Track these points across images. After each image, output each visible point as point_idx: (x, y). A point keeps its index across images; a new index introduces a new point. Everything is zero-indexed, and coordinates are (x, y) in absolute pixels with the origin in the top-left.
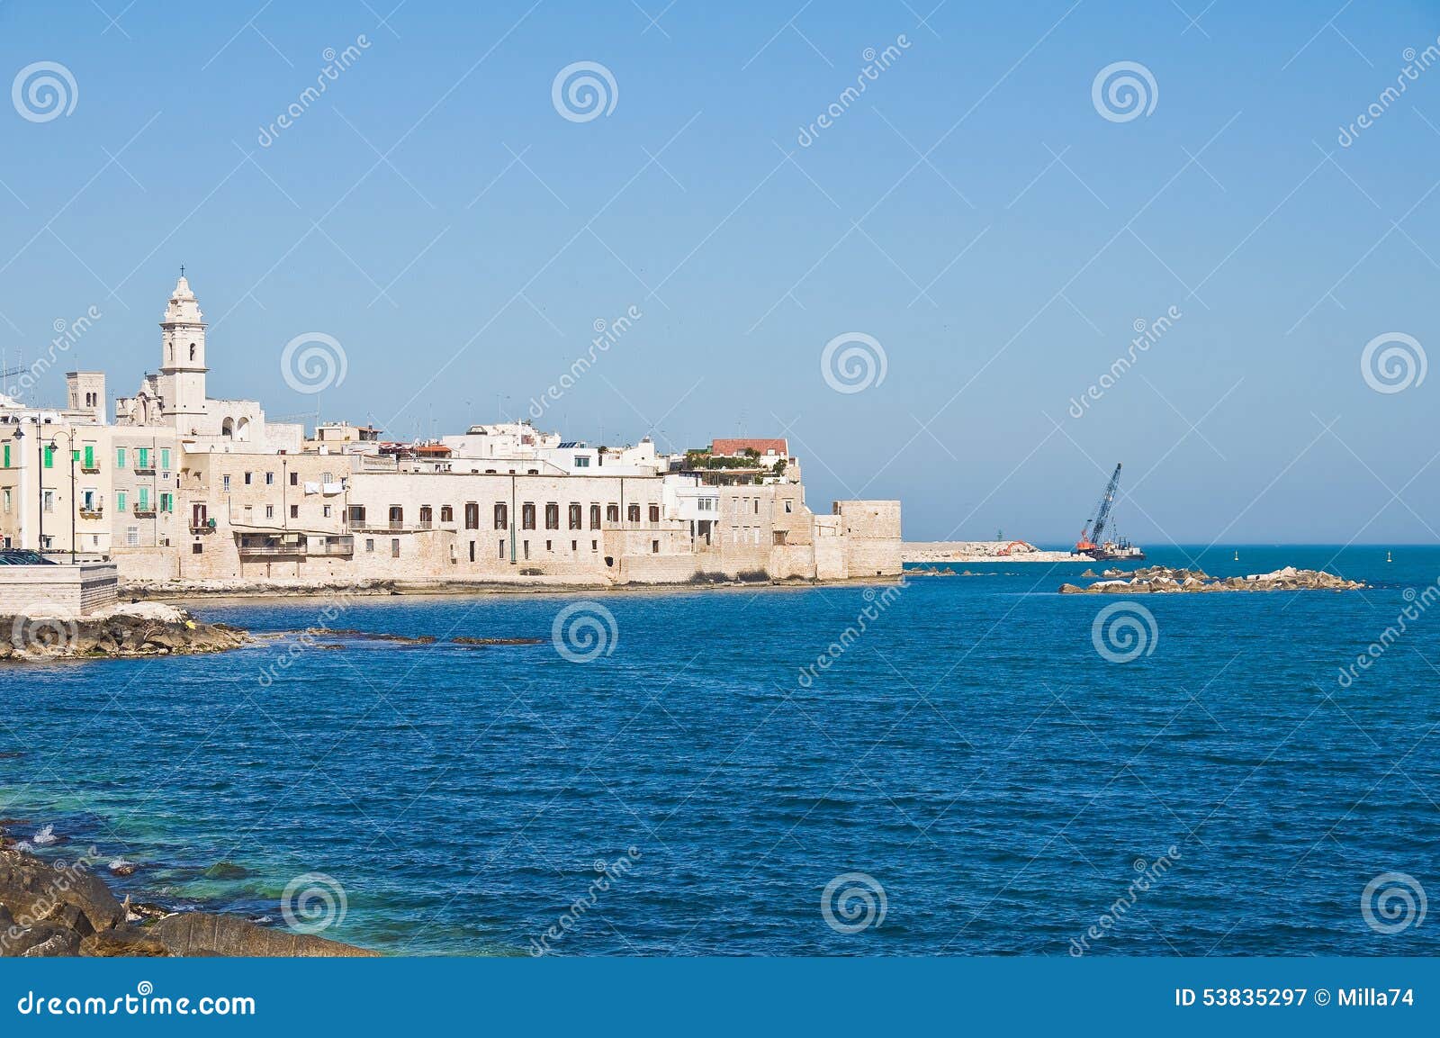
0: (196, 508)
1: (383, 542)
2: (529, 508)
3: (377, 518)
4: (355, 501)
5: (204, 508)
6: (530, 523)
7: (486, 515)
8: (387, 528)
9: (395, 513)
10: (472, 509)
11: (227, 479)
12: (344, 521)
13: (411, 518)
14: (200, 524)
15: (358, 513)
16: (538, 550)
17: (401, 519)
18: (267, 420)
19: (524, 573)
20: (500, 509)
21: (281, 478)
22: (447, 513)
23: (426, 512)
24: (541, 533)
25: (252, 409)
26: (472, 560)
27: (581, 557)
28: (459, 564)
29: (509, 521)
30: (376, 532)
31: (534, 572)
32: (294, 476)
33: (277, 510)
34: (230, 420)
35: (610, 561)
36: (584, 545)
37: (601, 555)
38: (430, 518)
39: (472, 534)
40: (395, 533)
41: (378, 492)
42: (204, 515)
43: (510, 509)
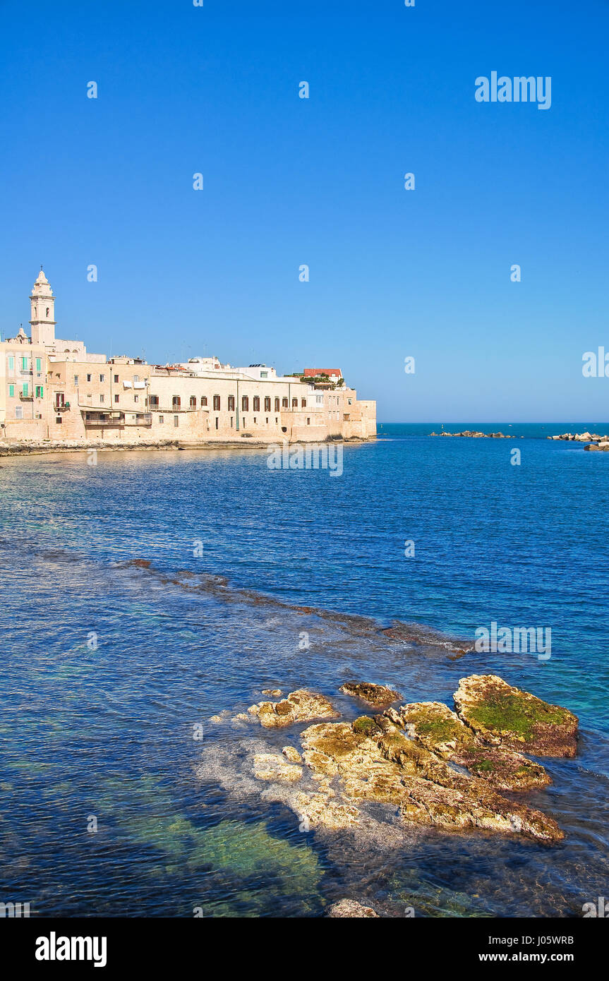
0: (58, 395)
1: (169, 418)
2: (245, 399)
3: (165, 403)
4: (153, 393)
5: (63, 395)
6: (246, 408)
7: (224, 403)
8: (172, 410)
9: (176, 400)
10: (217, 398)
11: (76, 378)
12: (146, 405)
13: (185, 404)
14: (60, 405)
15: (154, 400)
16: (249, 422)
17: (179, 404)
18: (87, 352)
19: (243, 436)
20: (231, 398)
21: (109, 378)
22: (204, 402)
23: (193, 400)
24: (251, 413)
25: (80, 345)
26: (217, 428)
27: (270, 427)
28: (211, 431)
29: (236, 406)
30: (165, 412)
31: (248, 436)
32: (116, 377)
33: (107, 397)
34: (68, 351)
35: (284, 429)
36: (272, 420)
37: (280, 426)
38: (195, 404)
39: (217, 413)
40: (176, 412)
41: (166, 388)
42: (63, 400)
43: (236, 399)
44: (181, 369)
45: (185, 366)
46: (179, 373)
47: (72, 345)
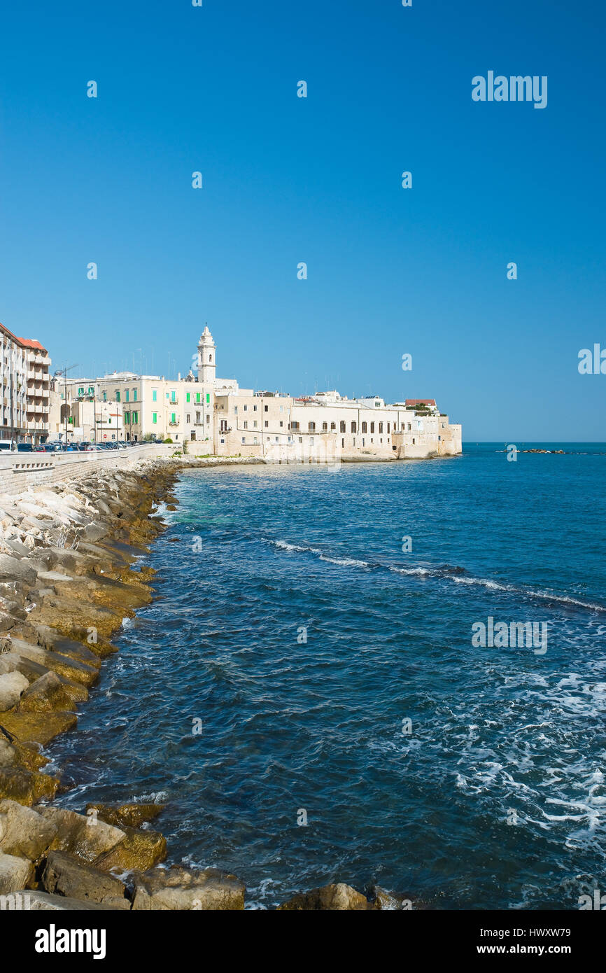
0: (222, 422)
1: (306, 439)
2: (364, 424)
3: (304, 427)
4: (294, 419)
5: (226, 422)
6: (364, 430)
7: (348, 427)
8: (309, 432)
9: (312, 425)
10: (343, 425)
11: (236, 408)
12: (289, 428)
13: (319, 428)
14: (224, 430)
15: (295, 425)
16: (368, 442)
17: (314, 428)
18: (239, 388)
19: (363, 453)
20: (354, 424)
21: (260, 408)
22: (333, 426)
23: (325, 425)
24: (368, 435)
25: (233, 383)
26: (343, 447)
27: (384, 446)
28: (338, 449)
29: (357, 429)
30: (303, 434)
31: (368, 453)
32: (266, 408)
33: (259, 423)
34: (225, 387)
35: (394, 448)
36: (385, 441)
37: (391, 445)
38: (326, 428)
39: (343, 435)
40: (312, 434)
41: (304, 415)
42: (226, 425)
43: (357, 426)
44: (313, 401)
45: (314, 398)
46: (313, 404)
47: (228, 383)
